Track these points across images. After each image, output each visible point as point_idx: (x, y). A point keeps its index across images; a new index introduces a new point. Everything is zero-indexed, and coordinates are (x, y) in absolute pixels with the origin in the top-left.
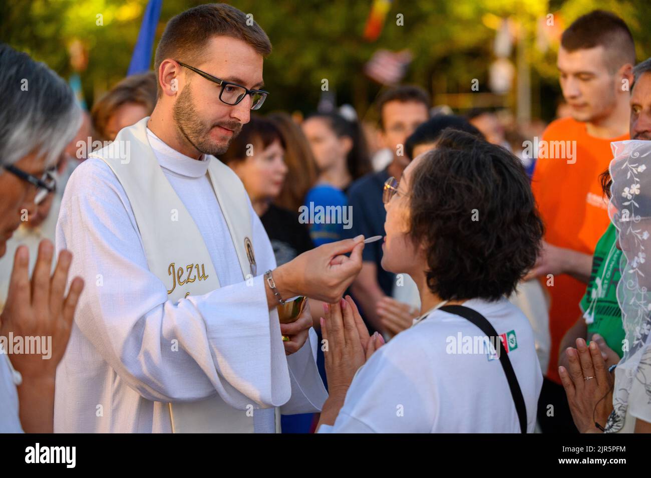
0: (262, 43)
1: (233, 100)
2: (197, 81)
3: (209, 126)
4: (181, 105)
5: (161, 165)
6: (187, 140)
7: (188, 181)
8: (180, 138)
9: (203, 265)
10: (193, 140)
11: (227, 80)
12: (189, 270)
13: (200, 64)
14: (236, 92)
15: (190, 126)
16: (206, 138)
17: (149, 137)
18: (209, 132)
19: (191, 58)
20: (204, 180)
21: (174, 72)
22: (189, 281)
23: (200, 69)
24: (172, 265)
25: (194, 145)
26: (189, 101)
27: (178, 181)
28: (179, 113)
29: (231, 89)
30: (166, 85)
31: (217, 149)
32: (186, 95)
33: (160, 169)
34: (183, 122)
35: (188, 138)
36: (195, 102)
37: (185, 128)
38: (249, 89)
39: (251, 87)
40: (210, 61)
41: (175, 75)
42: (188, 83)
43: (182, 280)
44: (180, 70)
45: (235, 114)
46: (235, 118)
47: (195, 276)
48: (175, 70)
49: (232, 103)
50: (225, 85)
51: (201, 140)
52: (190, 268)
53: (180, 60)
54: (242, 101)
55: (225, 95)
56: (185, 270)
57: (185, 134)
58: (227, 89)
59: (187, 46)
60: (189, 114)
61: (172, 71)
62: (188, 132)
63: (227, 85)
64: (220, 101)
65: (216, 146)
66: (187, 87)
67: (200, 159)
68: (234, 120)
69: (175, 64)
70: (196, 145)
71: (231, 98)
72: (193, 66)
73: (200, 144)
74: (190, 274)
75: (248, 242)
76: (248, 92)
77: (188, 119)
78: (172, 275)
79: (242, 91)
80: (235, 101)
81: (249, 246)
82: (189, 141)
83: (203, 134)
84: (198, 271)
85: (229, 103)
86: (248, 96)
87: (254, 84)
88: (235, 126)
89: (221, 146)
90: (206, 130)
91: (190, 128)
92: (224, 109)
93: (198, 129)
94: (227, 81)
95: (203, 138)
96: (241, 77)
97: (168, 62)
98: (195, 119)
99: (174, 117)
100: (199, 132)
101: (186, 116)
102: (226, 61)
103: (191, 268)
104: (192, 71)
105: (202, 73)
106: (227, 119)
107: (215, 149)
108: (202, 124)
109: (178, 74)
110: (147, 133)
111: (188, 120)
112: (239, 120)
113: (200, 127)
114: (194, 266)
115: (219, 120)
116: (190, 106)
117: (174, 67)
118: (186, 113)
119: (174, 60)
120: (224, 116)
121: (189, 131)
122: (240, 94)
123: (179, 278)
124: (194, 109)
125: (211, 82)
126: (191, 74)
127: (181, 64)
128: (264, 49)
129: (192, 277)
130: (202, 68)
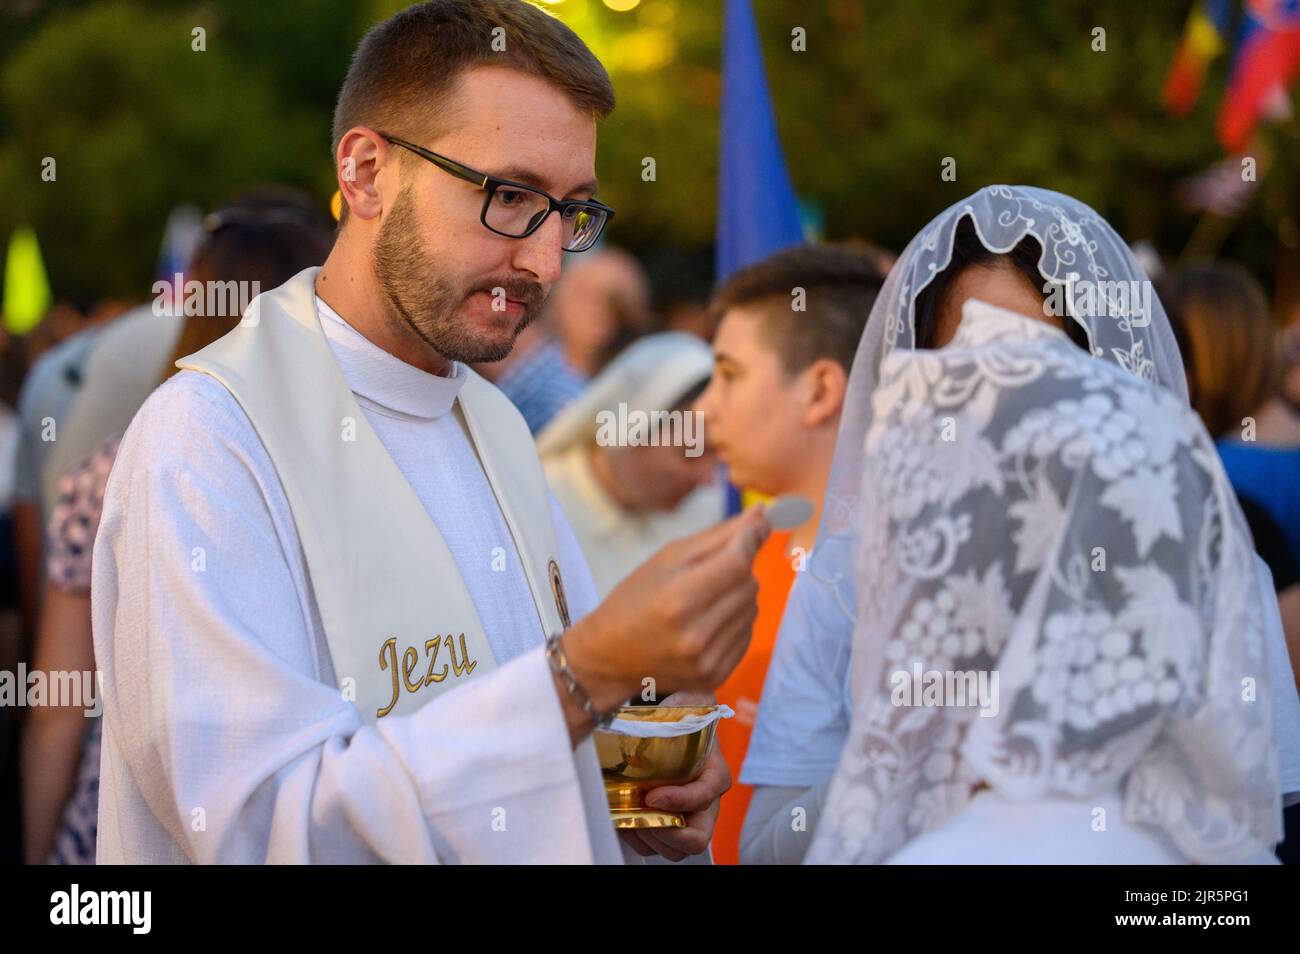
0: (587, 83)
1: (519, 227)
2: (428, 178)
3: (459, 292)
4: (393, 240)
5: (355, 390)
6: (411, 330)
7: (416, 427)
8: (394, 322)
9: (462, 636)
10: (425, 328)
11: (501, 174)
12: (432, 650)
13: (434, 138)
14: (527, 205)
15: (414, 292)
16: (455, 321)
17: (322, 319)
18: (461, 305)
19: (411, 124)
20: (451, 424)
21: (374, 160)
22: (431, 680)
23: (435, 151)
24: (390, 645)
25: (427, 340)
26: (410, 231)
27: (395, 429)
28: (388, 263)
29: (510, 197)
30: (356, 191)
31: (481, 349)
32: (403, 216)
33: (352, 400)
34: (397, 282)
35: (412, 323)
36: (425, 232)
37: (403, 299)
38: (558, 198)
39: (564, 193)
40: (459, 128)
41: (376, 168)
42: (406, 185)
43: (414, 678)
44: (389, 155)
45: (525, 262)
46: (525, 270)
47: (446, 666)
48: (377, 154)
49: (515, 234)
50: (494, 188)
51: (441, 325)
52: (433, 645)
53: (386, 129)
54: (543, 227)
55: (497, 214)
56: (421, 652)
57: (403, 312)
58: (502, 197)
59: (404, 92)
60: (411, 263)
61: (370, 157)
62: (409, 306)
63: (500, 188)
64: (483, 227)
65: (481, 341)
66: (406, 196)
67: (443, 372)
68: (522, 275)
69: (375, 139)
70: (432, 338)
71: (510, 221)
72: (418, 144)
73: (441, 335)
74: (433, 661)
75: (556, 573)
76: (554, 206)
77: (410, 276)
78: (389, 669)
79: (542, 205)
80: (525, 228)
81: (557, 581)
82: (416, 328)
83: (447, 311)
84: (453, 652)
85: (508, 233)
86: (556, 215)
87: (571, 185)
88: (527, 290)
89: (493, 341)
90: (453, 300)
91: (415, 296)
92: (496, 249)
93: (432, 299)
94: (502, 178)
95: (448, 320)
96: (536, 169)
97: (358, 136)
98: (426, 274)
99: (377, 272)
100: (436, 307)
101: (405, 267)
102: (498, 129)
103: (436, 646)
104: (415, 157)
105: (438, 159)
106: (505, 273)
107: (477, 349)
108: (441, 285)
109: (385, 164)
110: (317, 310)
111: (408, 278)
112: (535, 275)
113: (438, 294)
114: (442, 643)
115: (484, 277)
116: (411, 241)
117: (372, 147)
118: (403, 261)
119: (373, 130)
120: (497, 267)
121: (413, 305)
122: (536, 212)
123: (408, 673)
124: (422, 249)
125: (461, 182)
126: (413, 162)
127: (389, 140)
128: (595, 99)
129: (438, 669)
130: (440, 148)
